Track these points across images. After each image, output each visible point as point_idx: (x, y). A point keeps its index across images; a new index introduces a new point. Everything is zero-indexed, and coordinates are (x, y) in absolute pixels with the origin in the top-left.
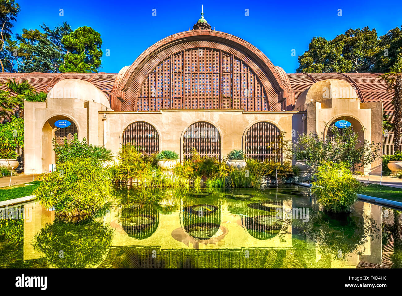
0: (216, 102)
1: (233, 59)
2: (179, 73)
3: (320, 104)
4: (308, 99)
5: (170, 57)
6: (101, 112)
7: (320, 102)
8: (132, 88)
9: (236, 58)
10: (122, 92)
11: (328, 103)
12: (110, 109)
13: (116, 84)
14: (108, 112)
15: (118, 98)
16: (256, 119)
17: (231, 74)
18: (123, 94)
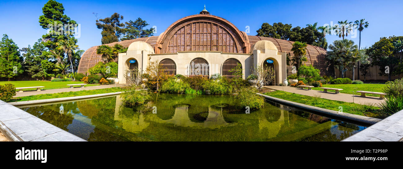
0: (209, 48)
1: (218, 28)
2: (189, 34)
3: (260, 51)
4: (255, 48)
5: (184, 26)
6: (149, 55)
7: (260, 50)
8: (165, 42)
9: (220, 27)
10: (161, 44)
11: (263, 51)
12: (154, 53)
13: (158, 41)
14: (152, 55)
15: (158, 48)
16: (229, 56)
17: (217, 34)
18: (161, 46)
